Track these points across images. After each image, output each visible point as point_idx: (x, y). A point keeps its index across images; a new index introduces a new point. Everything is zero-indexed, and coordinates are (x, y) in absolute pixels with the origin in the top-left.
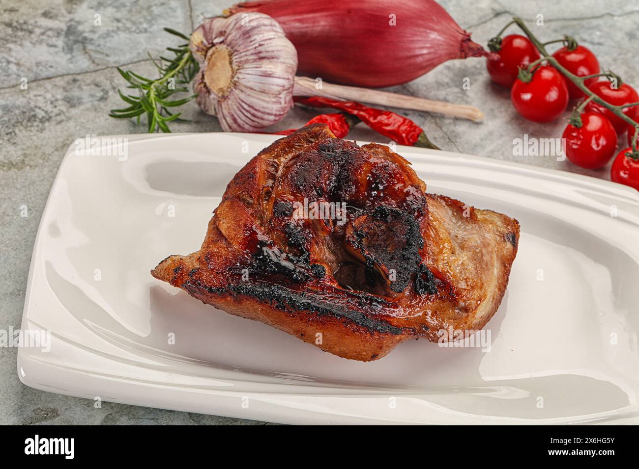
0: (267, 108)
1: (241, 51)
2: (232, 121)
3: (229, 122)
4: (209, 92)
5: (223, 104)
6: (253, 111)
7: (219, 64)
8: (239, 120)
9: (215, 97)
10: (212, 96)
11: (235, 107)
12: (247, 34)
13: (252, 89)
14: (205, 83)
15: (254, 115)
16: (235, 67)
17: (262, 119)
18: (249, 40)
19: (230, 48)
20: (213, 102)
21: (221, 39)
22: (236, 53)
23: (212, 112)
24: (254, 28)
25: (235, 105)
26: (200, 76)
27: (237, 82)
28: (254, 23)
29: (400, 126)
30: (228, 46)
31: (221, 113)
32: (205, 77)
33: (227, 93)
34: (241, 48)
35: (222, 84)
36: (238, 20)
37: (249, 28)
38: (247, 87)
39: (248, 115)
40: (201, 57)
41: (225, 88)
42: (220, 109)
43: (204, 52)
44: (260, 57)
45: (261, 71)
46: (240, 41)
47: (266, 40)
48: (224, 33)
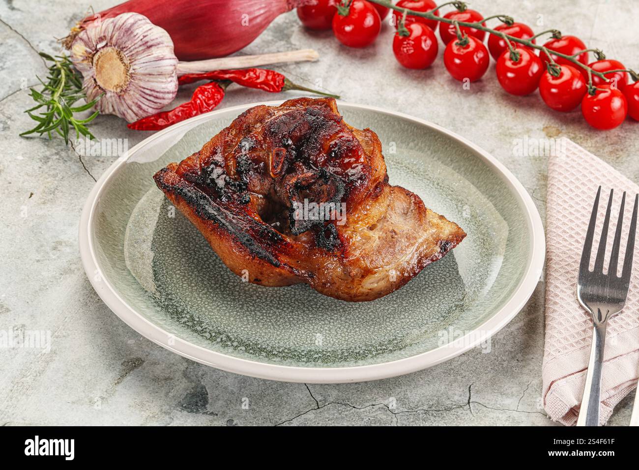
0: (166, 88)
1: (130, 46)
2: (137, 109)
3: (135, 110)
4: (104, 92)
5: (125, 97)
6: (155, 94)
7: (107, 66)
8: (144, 106)
9: (112, 94)
10: (109, 95)
11: (138, 96)
12: (129, 31)
13: (150, 75)
14: (99, 85)
15: (156, 97)
16: (127, 62)
17: (164, 99)
18: (132, 36)
19: (116, 47)
20: (110, 100)
21: (104, 43)
22: (125, 49)
23: (109, 110)
24: (133, 24)
25: (137, 93)
26: (93, 81)
27: (134, 74)
28: (131, 21)
29: (266, 77)
30: (114, 46)
31: (125, 105)
32: (97, 80)
33: (126, 87)
34: (128, 44)
35: (115, 81)
36: (115, 22)
37: (129, 25)
38: (145, 75)
39: (152, 98)
40: (88, 65)
41: (122, 83)
42: (123, 102)
43: (90, 59)
44: (148, 46)
45: (154, 57)
46: (125, 39)
47: (147, 31)
48: (103, 38)
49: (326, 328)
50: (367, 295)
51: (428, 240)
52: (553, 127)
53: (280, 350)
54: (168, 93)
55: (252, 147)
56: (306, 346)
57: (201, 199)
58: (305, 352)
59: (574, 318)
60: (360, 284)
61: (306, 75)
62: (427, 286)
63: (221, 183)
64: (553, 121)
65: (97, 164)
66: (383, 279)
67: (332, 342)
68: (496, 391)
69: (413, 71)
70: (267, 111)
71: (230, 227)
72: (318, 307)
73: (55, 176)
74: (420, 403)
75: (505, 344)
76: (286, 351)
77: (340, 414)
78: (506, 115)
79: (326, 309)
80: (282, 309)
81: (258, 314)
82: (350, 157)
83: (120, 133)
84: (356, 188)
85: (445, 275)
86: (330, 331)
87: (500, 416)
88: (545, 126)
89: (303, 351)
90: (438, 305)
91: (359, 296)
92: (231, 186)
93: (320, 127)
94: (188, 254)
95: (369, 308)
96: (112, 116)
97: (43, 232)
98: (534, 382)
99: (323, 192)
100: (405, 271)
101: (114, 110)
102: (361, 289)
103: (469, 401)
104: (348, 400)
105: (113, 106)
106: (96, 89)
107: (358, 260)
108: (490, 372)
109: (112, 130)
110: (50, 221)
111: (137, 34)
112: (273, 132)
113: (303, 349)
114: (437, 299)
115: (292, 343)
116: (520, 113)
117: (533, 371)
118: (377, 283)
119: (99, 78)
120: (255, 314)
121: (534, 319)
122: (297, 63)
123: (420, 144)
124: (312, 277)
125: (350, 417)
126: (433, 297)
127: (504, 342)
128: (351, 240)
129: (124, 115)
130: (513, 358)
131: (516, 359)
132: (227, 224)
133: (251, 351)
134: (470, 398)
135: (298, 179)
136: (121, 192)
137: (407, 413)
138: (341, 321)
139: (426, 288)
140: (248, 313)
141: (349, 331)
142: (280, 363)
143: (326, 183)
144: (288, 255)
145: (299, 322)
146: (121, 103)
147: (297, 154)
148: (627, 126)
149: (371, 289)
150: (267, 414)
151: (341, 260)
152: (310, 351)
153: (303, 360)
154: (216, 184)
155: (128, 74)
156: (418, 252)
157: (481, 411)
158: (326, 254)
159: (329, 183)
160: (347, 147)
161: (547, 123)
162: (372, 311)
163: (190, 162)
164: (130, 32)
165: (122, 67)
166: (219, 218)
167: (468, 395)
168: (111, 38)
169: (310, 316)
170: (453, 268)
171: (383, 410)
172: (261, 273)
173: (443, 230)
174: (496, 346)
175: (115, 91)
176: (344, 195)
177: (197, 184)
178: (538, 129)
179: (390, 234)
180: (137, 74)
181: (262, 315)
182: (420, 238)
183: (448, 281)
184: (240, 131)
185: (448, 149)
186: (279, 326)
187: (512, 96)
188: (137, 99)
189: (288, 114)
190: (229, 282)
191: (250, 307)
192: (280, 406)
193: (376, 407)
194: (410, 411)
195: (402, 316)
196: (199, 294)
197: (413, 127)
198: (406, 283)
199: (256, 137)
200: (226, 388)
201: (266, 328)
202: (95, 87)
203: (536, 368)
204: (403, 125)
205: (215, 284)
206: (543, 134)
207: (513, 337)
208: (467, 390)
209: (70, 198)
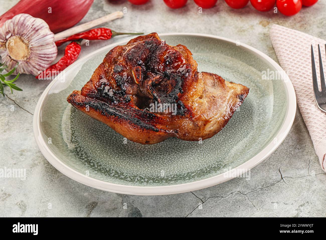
2: (39, 67)
3: (37, 68)
4: (17, 62)
5: (30, 62)
6: (47, 56)
8: (42, 65)
9: (22, 62)
10: (20, 63)
13: (42, 46)
14: (13, 59)
15: (48, 58)
16: (26, 42)
17: (52, 57)
18: (25, 26)
19: (18, 35)
20: (21, 66)
21: (10, 35)
22: (24, 35)
23: (21, 72)
24: (24, 20)
25: (37, 58)
26: (9, 57)
27: (32, 48)
28: (22, 19)
29: (101, 32)
30: (17, 35)
31: (31, 67)
32: (11, 56)
33: (29, 56)
34: (25, 32)
35: (22, 54)
36: (13, 21)
37: (22, 21)
38: (39, 47)
39: (46, 59)
40: (3, 49)
41: (26, 54)
42: (29, 65)
43: (4, 46)
44: (36, 30)
45: (42, 35)
46: (22, 29)
47: (33, 22)
48: (9, 32)
49: (192, 158)
50: (209, 135)
51: (231, 97)
52: (265, 21)
53: (172, 177)
54: (54, 53)
55: (122, 70)
56: (185, 171)
57: (103, 105)
58: (186, 174)
59: (321, 118)
60: (204, 130)
61: (120, 26)
62: (236, 122)
63: (111, 94)
64: (263, 18)
65: (26, 103)
66: (215, 123)
67: (198, 165)
68: (294, 168)
69: (177, 10)
70: (122, 49)
71: (125, 117)
72: (182, 148)
73: (5, 115)
74: (257, 185)
75: (288, 142)
76: (175, 176)
77: (216, 202)
78: (237, 20)
79: (187, 148)
80: (163, 155)
81: (151, 160)
82: (178, 62)
83: (31, 83)
84: (186, 78)
85: (243, 114)
86: (194, 159)
87: (302, 181)
88: (260, 21)
89: (184, 174)
90: (246, 130)
91: (205, 136)
92: (117, 94)
93: (155, 50)
94: (99, 138)
95: (210, 142)
96: (23, 75)
97: (11, 148)
98: (311, 158)
99: (168, 85)
100: (225, 116)
101: (24, 71)
102: (205, 133)
103: (282, 177)
104: (218, 194)
105: (23, 69)
106: (12, 62)
107: (200, 116)
108: (286, 159)
109: (26, 82)
110: (12, 141)
111: (28, 25)
112: (130, 59)
113: (184, 173)
114: (244, 128)
115: (177, 171)
116: (244, 18)
117: (309, 153)
118: (213, 127)
119: (11, 55)
120: (150, 161)
121: (297, 125)
122: (113, 21)
123: (201, 47)
124: (177, 133)
125: (222, 203)
126: (242, 127)
127: (287, 141)
128: (193, 107)
129: (31, 72)
130: (295, 148)
131: (297, 149)
132: (123, 115)
133: (157, 182)
134: (281, 176)
135: (153, 81)
136: (49, 114)
137: (252, 193)
138: (198, 152)
139: (236, 123)
140: (145, 161)
141: (204, 157)
142: (175, 183)
143: (169, 79)
144: (160, 123)
145: (176, 159)
146: (29, 66)
147: (147, 68)
148: (303, 11)
149: (210, 131)
150: (177, 213)
151: (191, 119)
152: (188, 173)
153: (187, 179)
154: (108, 95)
155: (29, 48)
156: (229, 104)
157: (290, 181)
158: (181, 118)
159: (170, 79)
160: (174, 57)
161: (260, 20)
162: (212, 143)
163: (88, 87)
164: (24, 25)
165: (24, 46)
166: (117, 113)
167: (280, 174)
168: (14, 31)
169: (180, 154)
170: (246, 109)
171: (238, 194)
172: (149, 138)
173: (237, 89)
174: (284, 144)
175: (23, 60)
176: (182, 83)
177: (97, 98)
178: (257, 24)
179: (212, 99)
180: (34, 47)
181: (154, 161)
182: (227, 96)
183: (246, 116)
184: (111, 64)
185: (218, 46)
186: (165, 164)
187: (235, 10)
188: (37, 61)
189: (135, 47)
190: (128, 147)
191: (146, 158)
192: (182, 207)
193: (234, 194)
194: (253, 191)
195: (230, 141)
196: (115, 159)
197: (195, 39)
198: (227, 123)
199: (121, 64)
200: (149, 205)
201: (159, 167)
202: (11, 61)
203: (310, 150)
204: (188, 39)
205: (121, 151)
206: (261, 26)
207: (291, 137)
208: (278, 172)
209: (18, 125)
